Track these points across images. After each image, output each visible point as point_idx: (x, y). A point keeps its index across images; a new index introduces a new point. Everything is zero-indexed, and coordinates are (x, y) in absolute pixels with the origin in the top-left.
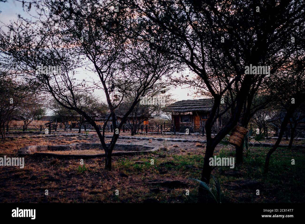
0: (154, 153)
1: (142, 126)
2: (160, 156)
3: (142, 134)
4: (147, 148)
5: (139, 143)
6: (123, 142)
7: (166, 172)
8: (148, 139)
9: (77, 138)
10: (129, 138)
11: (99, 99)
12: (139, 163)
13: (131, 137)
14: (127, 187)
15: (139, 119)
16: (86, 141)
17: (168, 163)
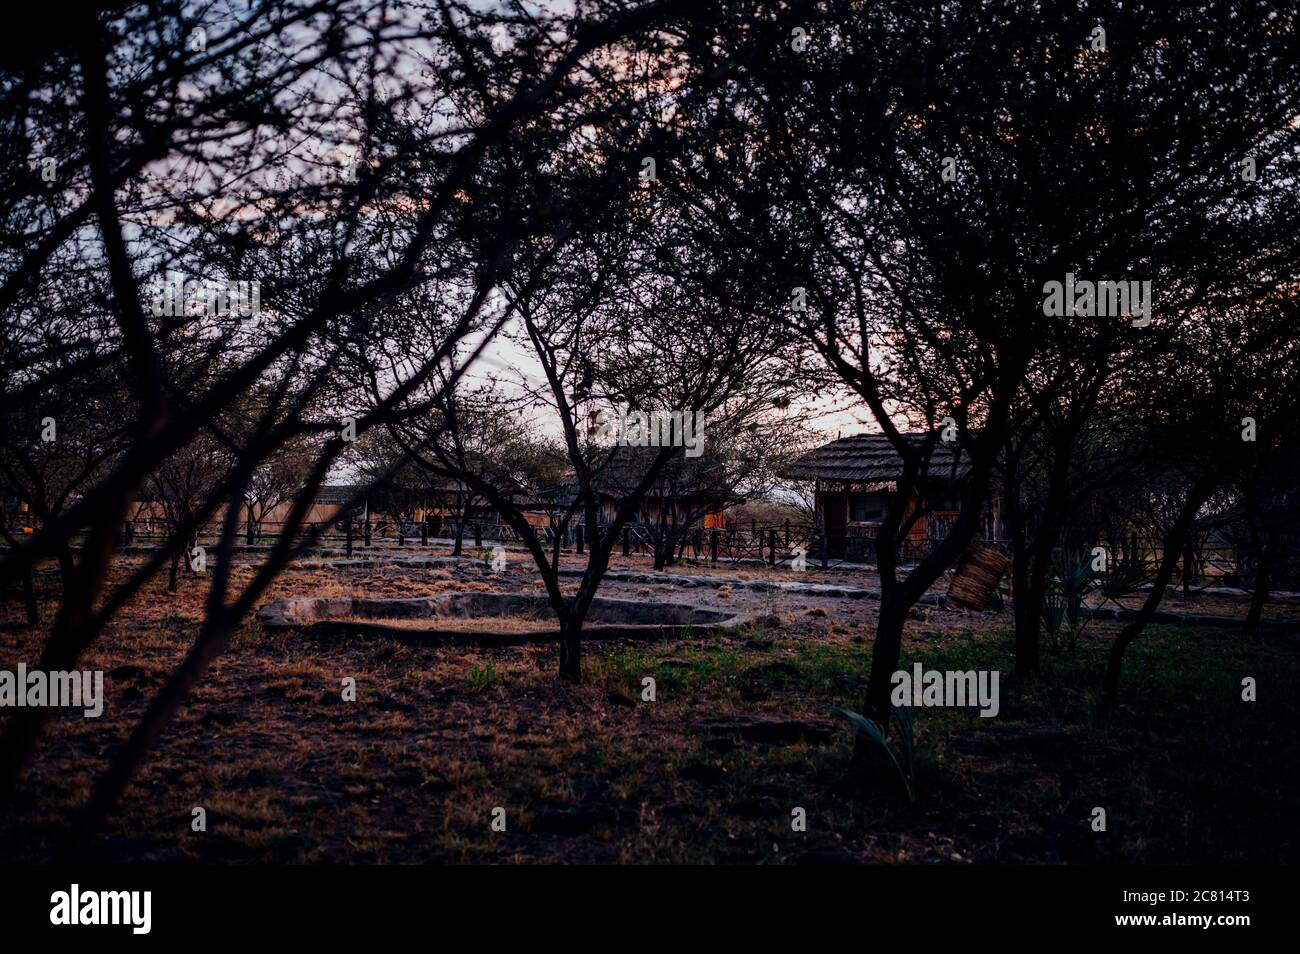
0: (732, 634)
1: (699, 532)
2: (753, 645)
3: (698, 565)
4: (709, 616)
5: (678, 599)
6: (620, 593)
7: (764, 697)
8: (717, 586)
9: (450, 575)
10: (643, 580)
11: (531, 425)
12: (674, 664)
13: (652, 576)
14: (632, 733)
15: (686, 503)
16: (487, 586)
17: (775, 667)
